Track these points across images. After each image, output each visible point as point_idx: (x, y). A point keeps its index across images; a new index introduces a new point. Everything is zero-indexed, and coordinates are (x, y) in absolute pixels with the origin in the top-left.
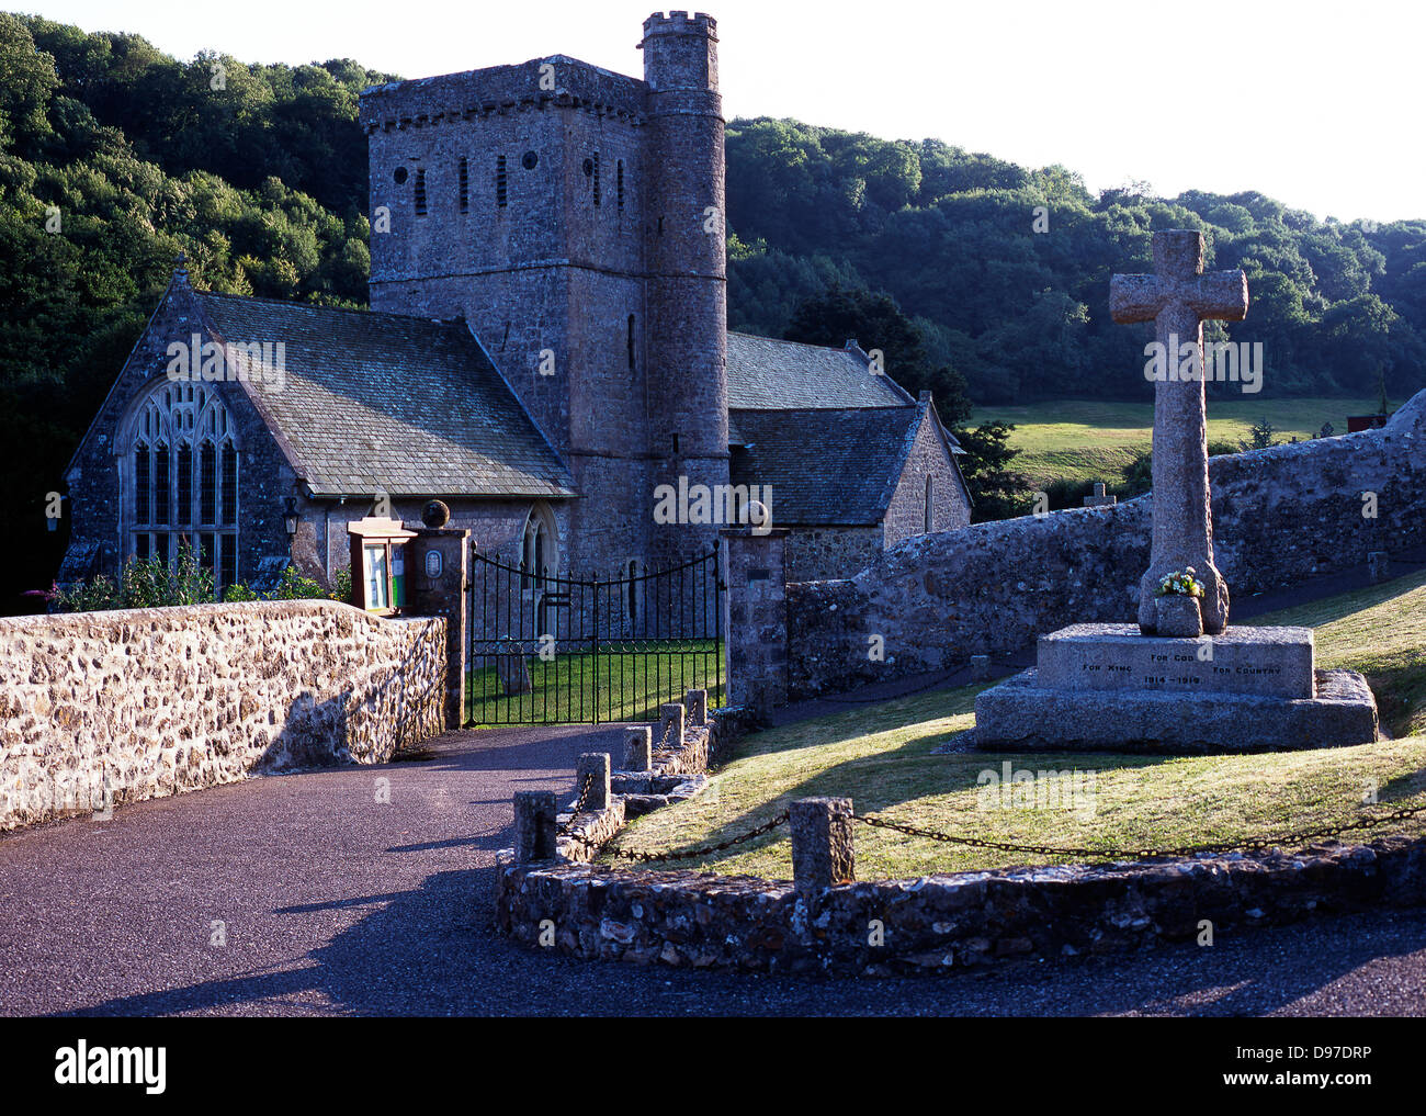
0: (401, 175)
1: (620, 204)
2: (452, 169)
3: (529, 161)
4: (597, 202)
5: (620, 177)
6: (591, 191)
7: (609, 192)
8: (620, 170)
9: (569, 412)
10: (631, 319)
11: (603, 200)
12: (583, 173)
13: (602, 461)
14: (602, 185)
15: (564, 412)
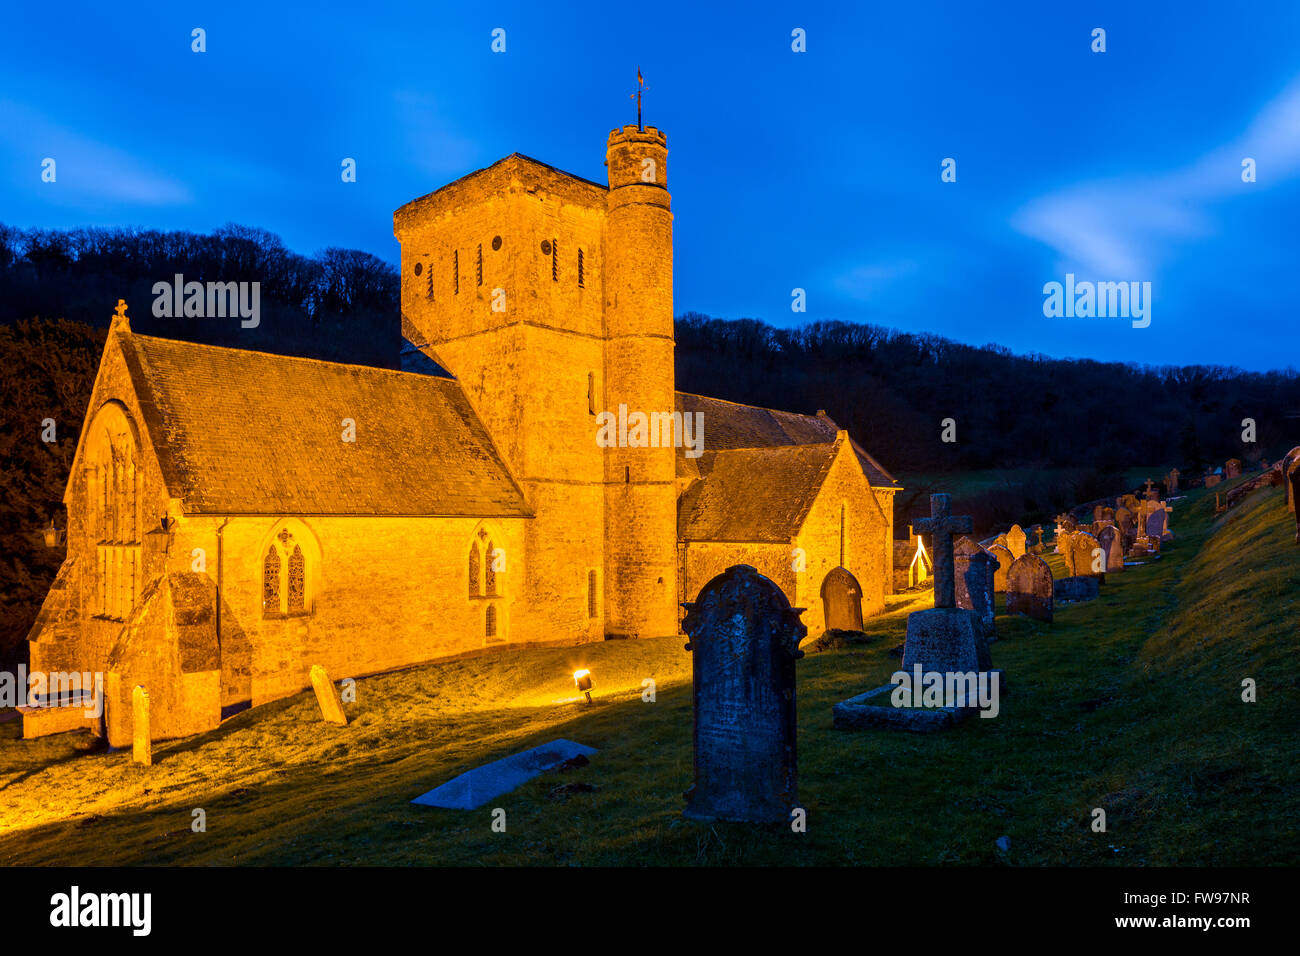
0: (418, 269)
1: (581, 281)
2: (449, 261)
3: (497, 243)
4: (555, 279)
5: (580, 261)
6: (550, 267)
7: (568, 270)
8: (581, 256)
9: (523, 446)
10: (590, 376)
11: (562, 277)
12: (541, 252)
13: (560, 488)
14: (560, 263)
15: (520, 448)
